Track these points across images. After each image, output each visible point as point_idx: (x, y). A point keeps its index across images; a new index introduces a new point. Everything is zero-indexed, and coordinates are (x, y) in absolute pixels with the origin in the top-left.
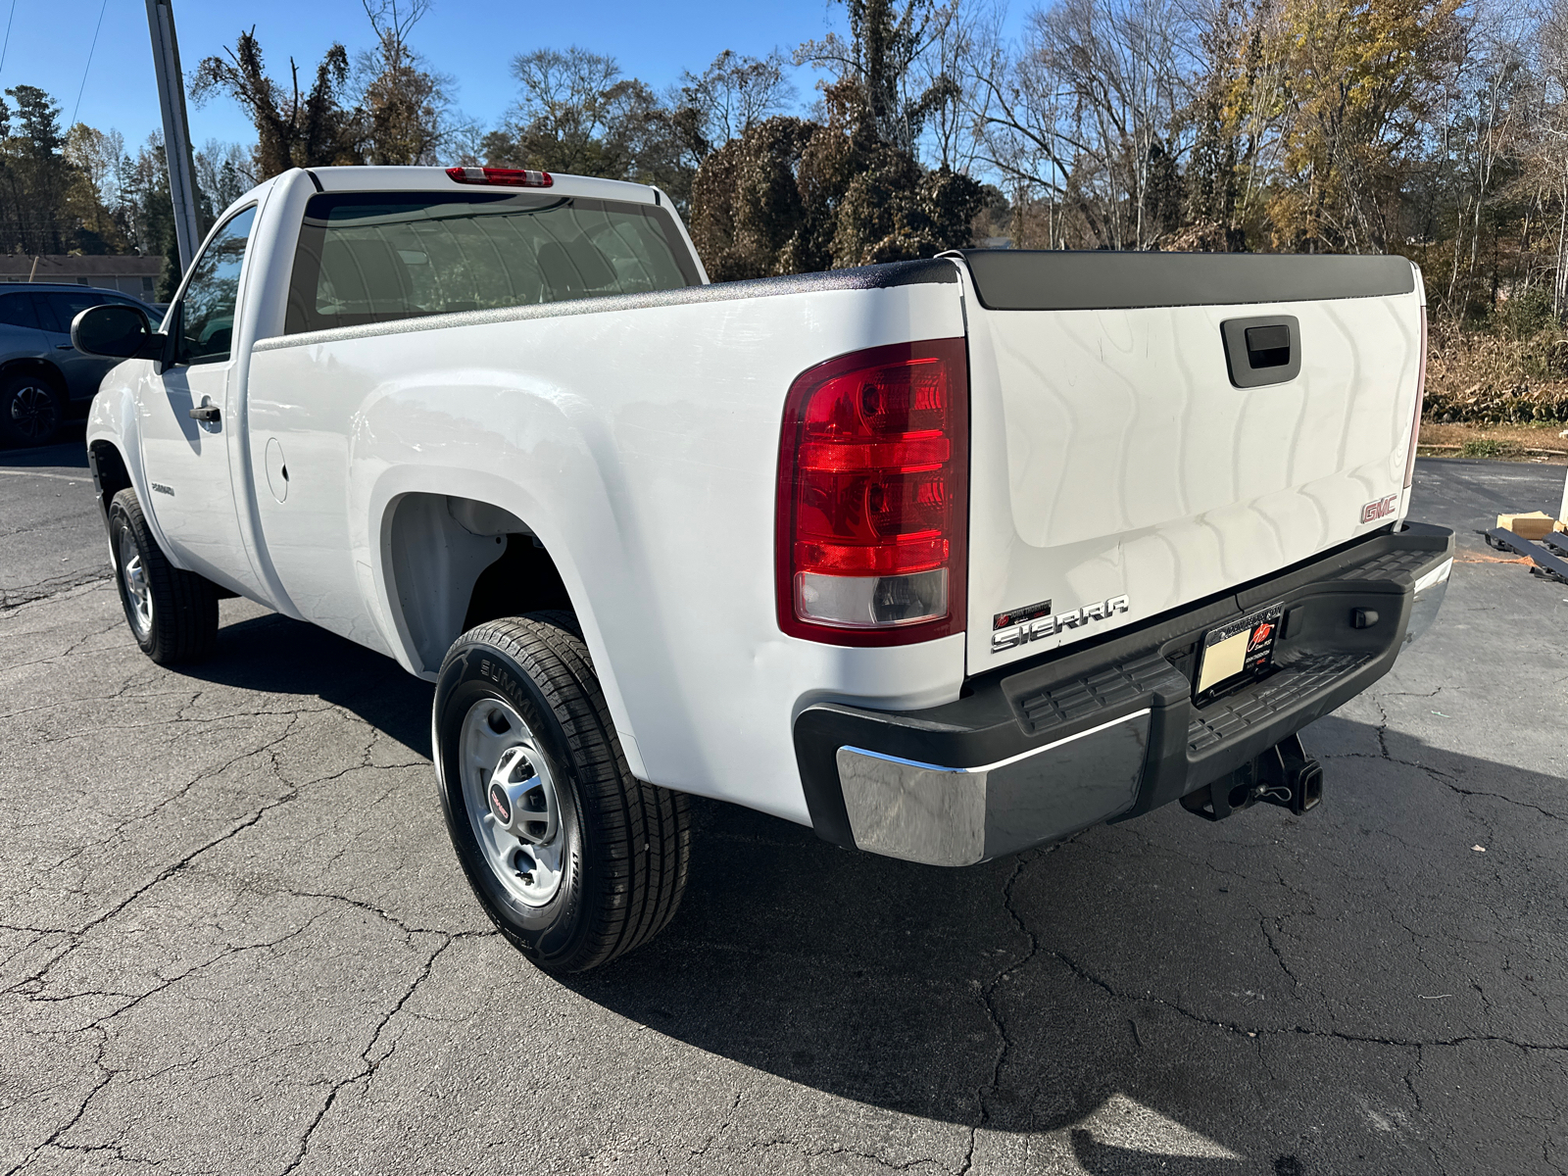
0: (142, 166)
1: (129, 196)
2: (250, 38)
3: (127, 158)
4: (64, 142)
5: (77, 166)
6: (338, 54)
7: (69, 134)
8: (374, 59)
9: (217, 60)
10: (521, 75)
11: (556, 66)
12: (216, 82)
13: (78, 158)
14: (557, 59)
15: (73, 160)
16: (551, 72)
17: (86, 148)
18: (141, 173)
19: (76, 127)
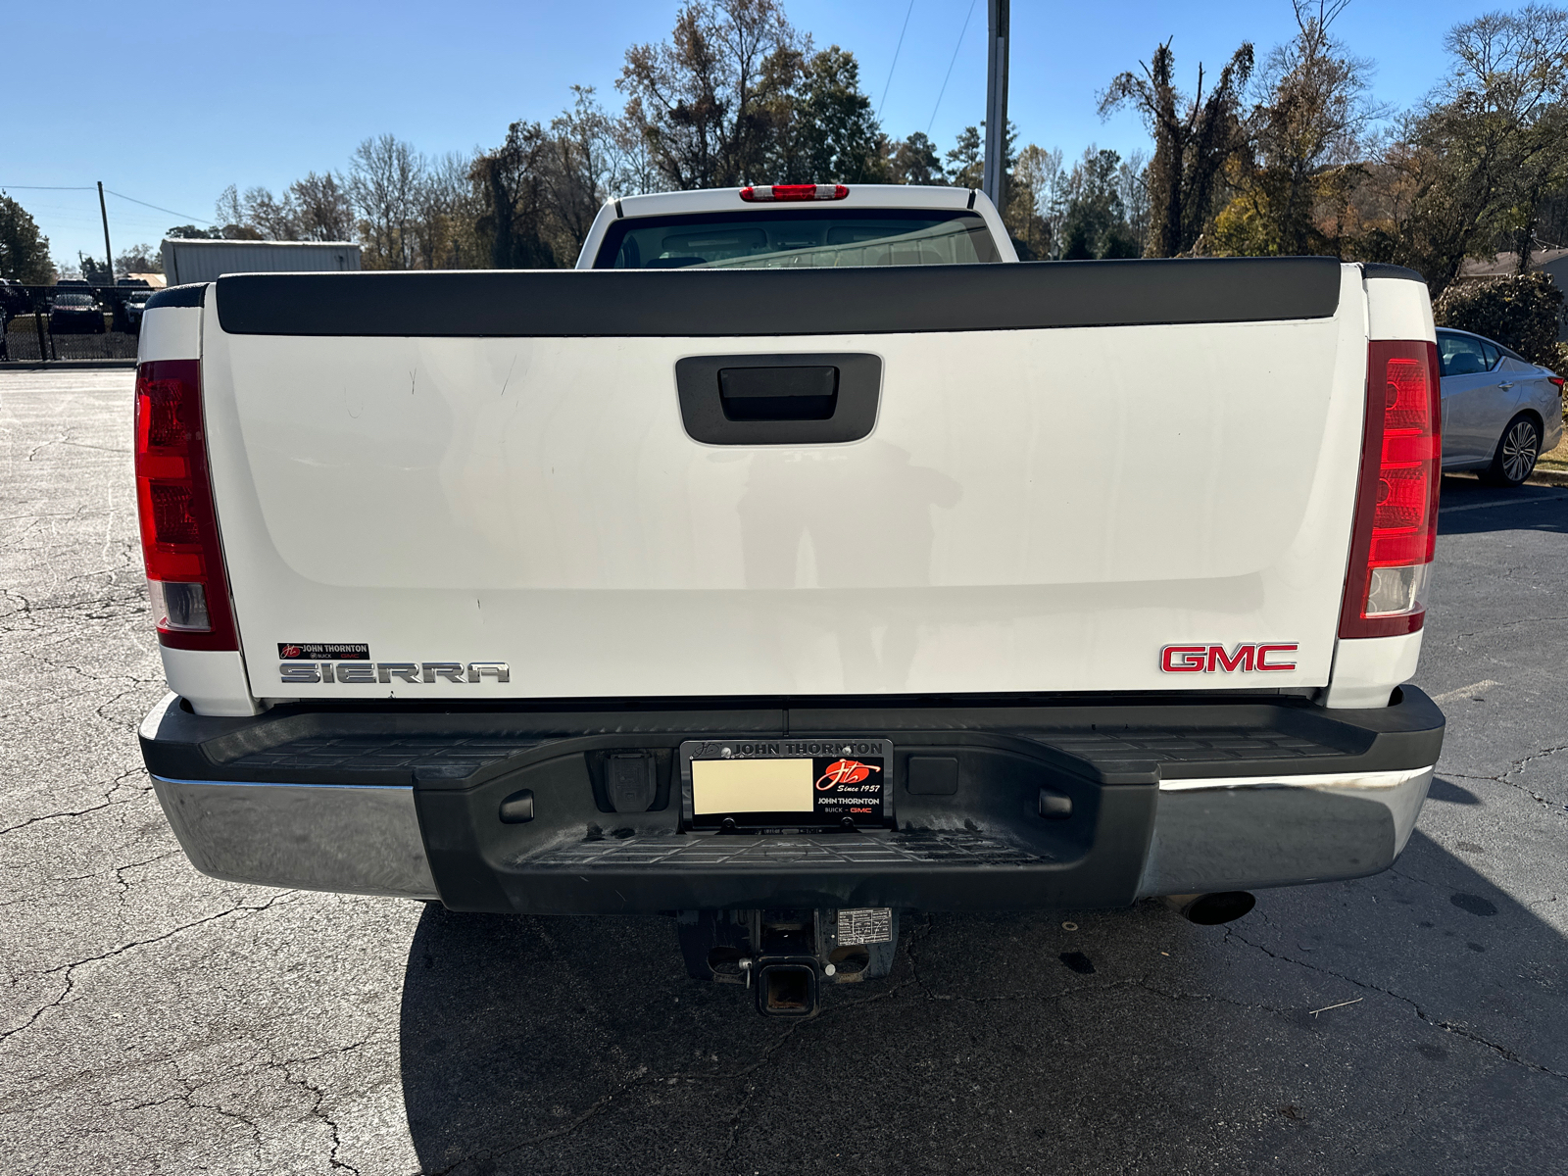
0: (1074, 178)
1: (1057, 207)
2: (1165, 50)
3: (1063, 173)
4: (1015, 162)
5: (1022, 182)
6: (1246, 54)
7: (1022, 155)
8: (1288, 52)
9: (1129, 75)
10: (1458, 47)
11: (1504, 31)
12: (1124, 96)
13: (1025, 177)
14: (1506, 22)
15: (1019, 178)
16: (1496, 38)
17: (1032, 165)
18: (1072, 186)
19: (1028, 148)
